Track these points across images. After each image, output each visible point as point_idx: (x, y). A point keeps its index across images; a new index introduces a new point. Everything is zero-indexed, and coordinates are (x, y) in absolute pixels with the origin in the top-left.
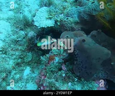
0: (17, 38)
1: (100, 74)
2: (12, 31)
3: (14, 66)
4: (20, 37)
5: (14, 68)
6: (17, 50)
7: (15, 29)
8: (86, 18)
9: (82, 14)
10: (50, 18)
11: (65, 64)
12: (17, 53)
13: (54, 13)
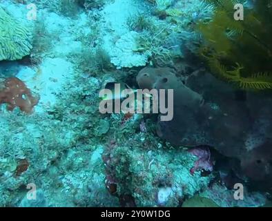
0: (84, 91)
1: (195, 135)
2: (75, 78)
3: (75, 142)
4: (89, 90)
5: (73, 146)
6: (82, 112)
7: (81, 75)
8: (193, 52)
9: (187, 44)
10: (141, 52)
11: (145, 122)
12: (81, 119)
13: (148, 43)
